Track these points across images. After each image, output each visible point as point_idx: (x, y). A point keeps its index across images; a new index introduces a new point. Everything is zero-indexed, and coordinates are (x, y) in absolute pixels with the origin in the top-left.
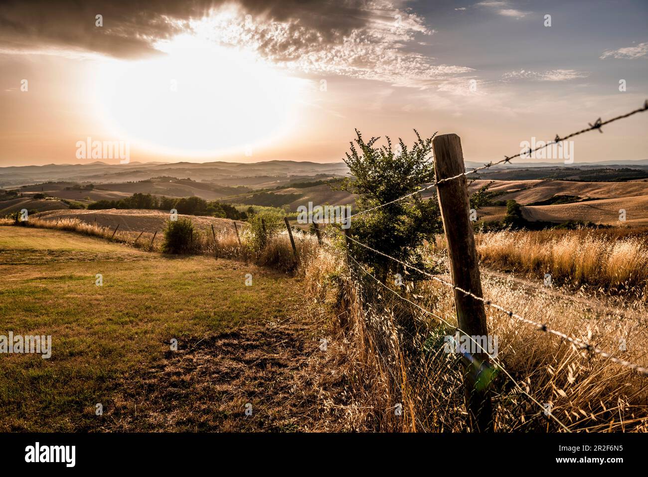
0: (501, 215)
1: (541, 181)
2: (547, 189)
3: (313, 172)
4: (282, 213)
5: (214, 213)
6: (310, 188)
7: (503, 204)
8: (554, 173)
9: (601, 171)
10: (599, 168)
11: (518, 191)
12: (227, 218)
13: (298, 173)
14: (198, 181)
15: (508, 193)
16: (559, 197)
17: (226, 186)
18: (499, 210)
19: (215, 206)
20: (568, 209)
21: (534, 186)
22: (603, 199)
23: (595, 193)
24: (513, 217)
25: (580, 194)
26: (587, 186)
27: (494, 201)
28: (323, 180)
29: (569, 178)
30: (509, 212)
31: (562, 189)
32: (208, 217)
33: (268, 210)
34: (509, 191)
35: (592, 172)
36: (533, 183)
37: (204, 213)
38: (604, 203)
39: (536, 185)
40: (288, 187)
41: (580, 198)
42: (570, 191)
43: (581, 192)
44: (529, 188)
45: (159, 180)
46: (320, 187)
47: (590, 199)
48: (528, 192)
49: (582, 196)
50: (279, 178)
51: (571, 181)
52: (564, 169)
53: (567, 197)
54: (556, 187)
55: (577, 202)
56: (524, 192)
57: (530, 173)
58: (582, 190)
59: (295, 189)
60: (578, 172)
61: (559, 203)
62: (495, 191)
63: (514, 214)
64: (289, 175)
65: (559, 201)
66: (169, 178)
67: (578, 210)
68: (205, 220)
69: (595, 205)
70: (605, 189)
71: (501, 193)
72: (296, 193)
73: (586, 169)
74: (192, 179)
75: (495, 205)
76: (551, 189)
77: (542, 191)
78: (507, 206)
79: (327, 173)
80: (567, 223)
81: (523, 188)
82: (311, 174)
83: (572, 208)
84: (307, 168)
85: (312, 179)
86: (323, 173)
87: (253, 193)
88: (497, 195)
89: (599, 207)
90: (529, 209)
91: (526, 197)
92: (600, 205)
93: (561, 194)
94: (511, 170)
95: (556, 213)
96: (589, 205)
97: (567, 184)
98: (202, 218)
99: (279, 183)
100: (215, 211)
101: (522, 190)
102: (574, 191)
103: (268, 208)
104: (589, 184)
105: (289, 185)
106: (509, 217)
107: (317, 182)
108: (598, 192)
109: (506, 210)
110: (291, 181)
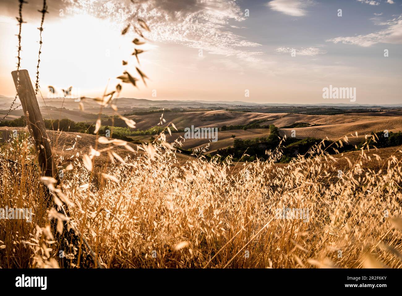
0: (266, 134)
1: (287, 114)
2: (291, 119)
3: (147, 106)
4: (128, 131)
5: (80, 130)
6: (146, 116)
7: (267, 127)
8: (292, 110)
9: (318, 109)
10: (317, 107)
11: (274, 119)
12: (90, 134)
13: (137, 106)
14: (71, 109)
15: (268, 121)
16: (298, 124)
17: (90, 113)
18: (265, 131)
19: (81, 125)
20: (305, 130)
21: (283, 117)
22: (323, 125)
23: (318, 122)
24: (274, 135)
25: (310, 122)
26: (313, 118)
27: (261, 125)
28: (154, 111)
29: (303, 112)
30: (272, 132)
31: (299, 119)
32: (74, 133)
33: (118, 129)
34: (269, 119)
35: (314, 109)
36: (282, 115)
37: (73, 130)
38: (325, 127)
39: (284, 116)
40: (132, 115)
41: (310, 124)
42: (304, 120)
43: (310, 121)
44: (280, 118)
45: (43, 108)
46: (153, 115)
47: (315, 125)
48: (280, 120)
49: (311, 123)
50: (125, 109)
51: (304, 114)
52: (298, 108)
53: (303, 123)
54: (296, 118)
55: (308, 126)
56: (277, 120)
57: (279, 109)
58: (310, 119)
59: (136, 116)
60: (306, 109)
61: (298, 127)
62: (261, 119)
63: (275, 133)
64: (132, 107)
65: (298, 126)
66: (50, 107)
67: (311, 131)
68: (71, 135)
69: (320, 128)
70: (323, 119)
71: (264, 121)
72: (137, 119)
73: (310, 108)
74: (67, 108)
75: (262, 128)
76: (292, 119)
77: (288, 120)
78: (270, 129)
79: (156, 107)
80: (306, 139)
81: (277, 118)
82: (146, 106)
83: (308, 130)
84: (144, 103)
85: (147, 110)
86: (154, 106)
87: (108, 118)
88: (262, 122)
89: (323, 130)
90: (283, 131)
91: (279, 124)
92: (323, 128)
93: (299, 122)
94: (267, 108)
95: (299, 133)
96: (317, 129)
97: (302, 116)
98: (69, 133)
99: (125, 112)
100: (81, 129)
101: (276, 119)
102: (306, 120)
103: (118, 128)
104: (314, 116)
105: (133, 113)
106: (272, 135)
107: (151, 112)
108: (320, 121)
109: (269, 131)
110: (133, 111)
